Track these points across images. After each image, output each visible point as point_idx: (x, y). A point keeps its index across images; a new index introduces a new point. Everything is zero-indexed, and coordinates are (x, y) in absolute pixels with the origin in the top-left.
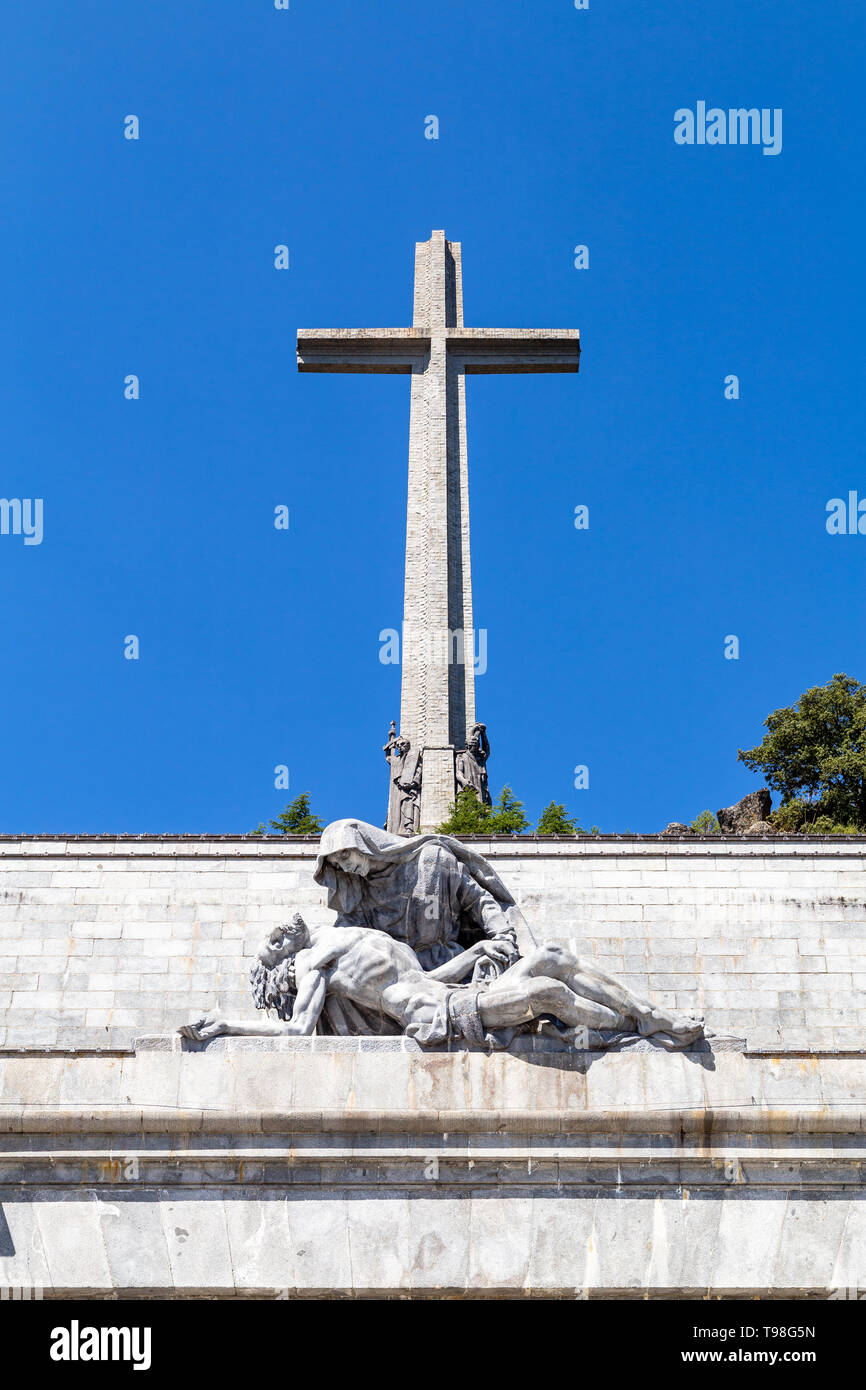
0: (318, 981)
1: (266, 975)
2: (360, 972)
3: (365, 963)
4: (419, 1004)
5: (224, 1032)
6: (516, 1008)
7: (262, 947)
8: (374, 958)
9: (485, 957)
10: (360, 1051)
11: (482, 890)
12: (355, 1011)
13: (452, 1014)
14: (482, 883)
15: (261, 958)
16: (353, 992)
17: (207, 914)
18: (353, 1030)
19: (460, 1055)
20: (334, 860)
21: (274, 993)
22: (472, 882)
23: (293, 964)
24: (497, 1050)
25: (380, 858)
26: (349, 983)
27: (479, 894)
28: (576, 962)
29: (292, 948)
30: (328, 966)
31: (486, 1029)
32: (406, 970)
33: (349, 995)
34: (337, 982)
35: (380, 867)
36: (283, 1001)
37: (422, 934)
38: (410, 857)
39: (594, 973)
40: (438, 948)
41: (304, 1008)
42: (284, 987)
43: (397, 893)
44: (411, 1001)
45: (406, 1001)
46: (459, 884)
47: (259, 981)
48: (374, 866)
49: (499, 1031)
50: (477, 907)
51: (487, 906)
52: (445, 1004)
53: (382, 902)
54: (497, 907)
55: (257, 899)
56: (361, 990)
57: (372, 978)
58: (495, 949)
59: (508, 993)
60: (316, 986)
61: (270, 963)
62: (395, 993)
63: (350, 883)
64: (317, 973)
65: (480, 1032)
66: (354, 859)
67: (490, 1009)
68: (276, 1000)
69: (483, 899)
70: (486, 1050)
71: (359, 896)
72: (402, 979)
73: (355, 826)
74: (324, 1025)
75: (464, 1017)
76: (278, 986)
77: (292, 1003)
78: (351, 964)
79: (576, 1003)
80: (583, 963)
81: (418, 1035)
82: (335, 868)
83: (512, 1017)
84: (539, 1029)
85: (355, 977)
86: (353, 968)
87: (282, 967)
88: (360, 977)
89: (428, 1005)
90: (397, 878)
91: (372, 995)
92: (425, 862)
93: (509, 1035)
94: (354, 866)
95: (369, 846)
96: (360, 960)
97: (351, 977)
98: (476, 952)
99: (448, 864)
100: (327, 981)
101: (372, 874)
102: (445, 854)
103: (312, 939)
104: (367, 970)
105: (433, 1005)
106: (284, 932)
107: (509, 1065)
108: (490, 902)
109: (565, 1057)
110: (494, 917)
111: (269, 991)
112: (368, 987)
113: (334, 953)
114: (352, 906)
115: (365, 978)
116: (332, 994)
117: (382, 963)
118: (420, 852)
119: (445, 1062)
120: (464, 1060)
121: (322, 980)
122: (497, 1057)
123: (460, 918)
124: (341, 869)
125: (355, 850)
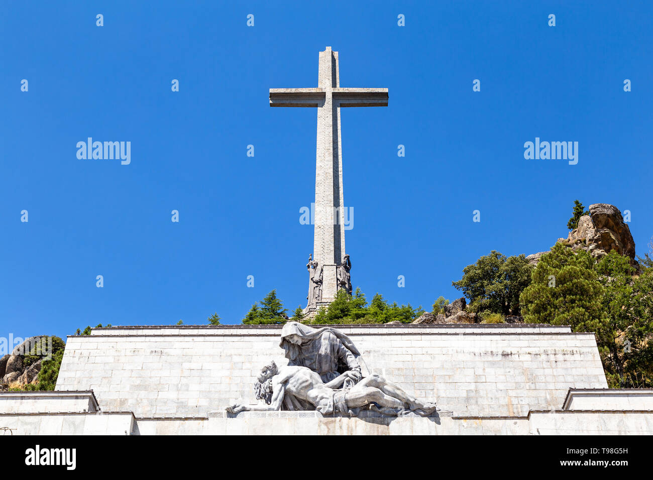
0: (281, 388)
1: (260, 385)
2: (298, 385)
3: (300, 381)
4: (322, 398)
5: (244, 410)
6: (361, 400)
7: (259, 374)
8: (304, 379)
9: (348, 378)
10: (298, 417)
11: (347, 350)
12: (296, 400)
13: (335, 402)
14: (347, 347)
15: (258, 379)
16: (295, 393)
17: (236, 359)
18: (295, 409)
19: (339, 418)
20: (287, 339)
21: (264, 393)
22: (343, 347)
23: (271, 381)
24: (353, 417)
25: (306, 338)
26: (294, 389)
27: (346, 352)
28: (385, 381)
29: (271, 375)
30: (285, 382)
31: (349, 408)
32: (316, 384)
33: (294, 394)
34: (289, 389)
35: (306, 341)
36: (267, 396)
37: (323, 368)
38: (318, 337)
39: (392, 385)
40: (329, 374)
41: (276, 399)
42: (268, 390)
43: (313, 352)
44: (319, 397)
45: (317, 397)
46: (338, 347)
47: (258, 388)
48: (304, 341)
49: (354, 409)
51: (349, 356)
52: (332, 398)
53: (307, 355)
54: (353, 356)
55: (257, 352)
56: (299, 393)
57: (303, 387)
58: (353, 374)
59: (358, 394)
60: (280, 390)
61: (262, 381)
62: (312, 393)
63: (294, 348)
64: (281, 385)
65: (346, 409)
66: (296, 338)
67: (350, 400)
68: (264, 396)
69: (347, 353)
70: (349, 416)
71: (298, 353)
72: (315, 388)
73: (296, 325)
74: (284, 407)
75: (340, 403)
76: (265, 390)
77: (271, 397)
78: (295, 382)
79: (385, 398)
80: (387, 381)
81: (321, 411)
82: (288, 342)
83: (359, 403)
84: (370, 408)
85: (296, 386)
86: (295, 383)
87: (267, 383)
88: (298, 387)
89: (325, 398)
90: (313, 346)
91: (303, 394)
92: (324, 339)
93: (358, 410)
94: (295, 341)
95: (301, 333)
96: (298, 380)
97: (295, 387)
99: (333, 340)
100: (285, 388)
101: (303, 344)
102: (332, 336)
103: (279, 371)
104: (301, 384)
105: (328, 398)
106: (268, 368)
107: (358, 423)
108: (351, 355)
109: (380, 419)
111: (262, 392)
112: (301, 391)
113: (288, 377)
114: (295, 357)
115: (300, 387)
116: (287, 393)
117: (307, 381)
118: (322, 335)
119: (332, 422)
120: (340, 421)
121: (283, 388)
122: (353, 419)
123: (338, 361)
124: (290, 342)
125: (296, 334)
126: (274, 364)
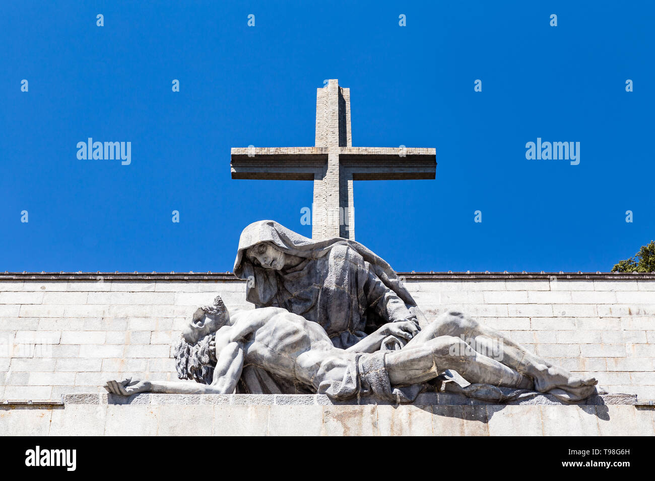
0: (236, 351)
1: (189, 350)
2: (275, 341)
3: (280, 333)
4: (331, 367)
5: (148, 389)
6: (422, 364)
8: (289, 328)
9: (391, 336)
10: (275, 404)
11: (387, 288)
13: (361, 371)
14: (386, 283)
15: (184, 336)
16: (269, 360)
19: (368, 408)
20: (252, 255)
21: (196, 365)
22: (377, 279)
23: (213, 340)
24: (403, 403)
25: (294, 253)
26: (265, 352)
27: (384, 291)
28: (477, 326)
29: (213, 327)
30: (246, 338)
31: (393, 385)
32: (318, 340)
33: (265, 363)
34: (254, 353)
35: (295, 261)
36: (204, 371)
38: (321, 254)
39: (494, 335)
40: (346, 335)
41: (223, 373)
42: (205, 359)
43: (310, 284)
44: (323, 364)
45: (319, 364)
46: (366, 279)
47: (182, 356)
48: (289, 262)
49: (405, 386)
50: (383, 302)
51: (391, 300)
52: (354, 362)
53: (295, 293)
56: (276, 359)
57: (287, 346)
58: (400, 328)
60: (234, 355)
61: (191, 340)
62: (307, 359)
63: (266, 279)
64: (235, 344)
65: (388, 385)
66: (271, 253)
67: (397, 365)
68: (197, 371)
69: (387, 295)
70: (394, 403)
71: (274, 290)
72: (314, 347)
73: (271, 224)
75: (372, 373)
76: (200, 359)
77: (212, 370)
78: (267, 335)
79: (478, 359)
81: (330, 391)
82: (253, 265)
83: (417, 372)
85: (271, 346)
86: (268, 339)
87: (204, 343)
88: (276, 346)
89: (339, 366)
90: (309, 273)
91: (286, 362)
92: (335, 257)
93: (415, 391)
94: (270, 260)
95: (284, 241)
96: (275, 331)
97: (267, 346)
98: (382, 333)
99: (355, 261)
100: (245, 353)
101: (286, 269)
102: (352, 252)
103: (231, 319)
104: (281, 339)
105: (344, 366)
106: (206, 312)
107: (415, 416)
108: (394, 298)
109: (468, 409)
110: (398, 309)
111: (192, 364)
112: (283, 355)
113: (251, 326)
114: (268, 297)
115: (280, 347)
116: (250, 364)
117: (295, 332)
118: (330, 250)
119: (354, 413)
120: (373, 412)
121: (241, 351)
122: (403, 409)
123: (367, 313)
125: (272, 243)
126: (220, 303)
